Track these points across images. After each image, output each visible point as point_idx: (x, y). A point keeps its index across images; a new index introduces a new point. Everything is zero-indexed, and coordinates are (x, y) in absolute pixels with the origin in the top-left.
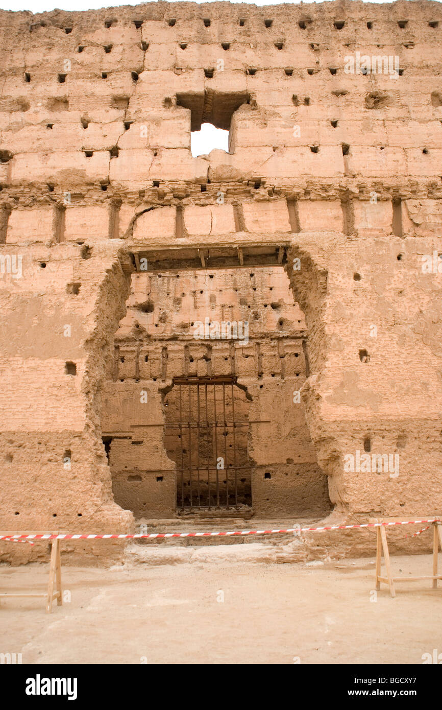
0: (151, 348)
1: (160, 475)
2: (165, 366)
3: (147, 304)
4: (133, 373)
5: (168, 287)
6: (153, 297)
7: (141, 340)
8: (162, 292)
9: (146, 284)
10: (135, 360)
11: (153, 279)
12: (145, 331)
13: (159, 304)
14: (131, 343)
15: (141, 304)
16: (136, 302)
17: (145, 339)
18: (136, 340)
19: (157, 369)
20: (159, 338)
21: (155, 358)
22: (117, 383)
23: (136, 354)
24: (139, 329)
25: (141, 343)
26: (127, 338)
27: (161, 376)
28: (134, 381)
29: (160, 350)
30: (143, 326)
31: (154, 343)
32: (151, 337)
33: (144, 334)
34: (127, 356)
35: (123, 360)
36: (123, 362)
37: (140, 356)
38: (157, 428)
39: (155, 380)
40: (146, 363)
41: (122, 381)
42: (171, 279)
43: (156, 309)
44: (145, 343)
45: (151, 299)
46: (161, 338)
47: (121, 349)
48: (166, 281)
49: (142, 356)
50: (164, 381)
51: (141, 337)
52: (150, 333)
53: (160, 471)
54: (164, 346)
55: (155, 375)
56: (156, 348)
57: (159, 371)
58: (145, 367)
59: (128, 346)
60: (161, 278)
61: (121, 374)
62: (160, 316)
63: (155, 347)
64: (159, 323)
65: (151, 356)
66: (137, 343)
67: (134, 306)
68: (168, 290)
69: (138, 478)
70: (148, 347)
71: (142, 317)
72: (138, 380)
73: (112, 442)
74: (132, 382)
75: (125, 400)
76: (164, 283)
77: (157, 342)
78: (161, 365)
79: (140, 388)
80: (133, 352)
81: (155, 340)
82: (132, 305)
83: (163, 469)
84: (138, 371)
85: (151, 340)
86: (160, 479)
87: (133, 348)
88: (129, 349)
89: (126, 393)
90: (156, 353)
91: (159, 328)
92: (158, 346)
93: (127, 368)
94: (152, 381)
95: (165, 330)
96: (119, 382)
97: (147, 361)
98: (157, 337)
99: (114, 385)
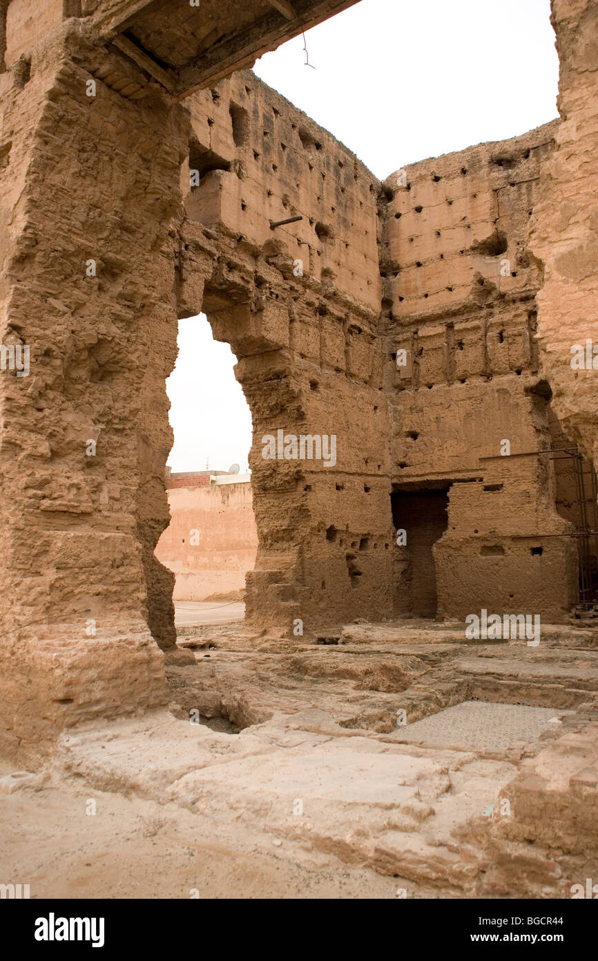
0: (507, 317)
1: (536, 545)
2: (534, 346)
3: (495, 240)
4: (480, 367)
5: (529, 201)
6: (504, 225)
7: (490, 306)
8: (518, 211)
9: (488, 205)
10: (481, 343)
11: (501, 193)
12: (494, 288)
13: (515, 236)
14: (473, 314)
15: (484, 243)
16: (475, 241)
17: (496, 303)
18: (481, 308)
19: (519, 352)
20: (519, 296)
21: (516, 332)
22: (453, 387)
23: (482, 332)
24: (484, 287)
25: (490, 310)
26: (465, 307)
27: (530, 364)
28: (481, 379)
29: (524, 318)
30: (491, 280)
31: (512, 306)
32: (506, 298)
33: (494, 294)
34: (469, 338)
35: (461, 345)
36: (462, 349)
37: (488, 334)
38: (526, 460)
39: (519, 373)
40: (500, 345)
41: (463, 381)
42: (534, 184)
43: (511, 246)
44: (496, 310)
45: (500, 229)
46: (524, 295)
47: (457, 327)
48: (524, 191)
49: (493, 333)
50: (535, 373)
51: (490, 300)
52: (502, 289)
53: (536, 538)
54: (530, 308)
55: (518, 364)
56: (516, 316)
57: (524, 355)
58: (500, 353)
59: (467, 320)
60: (515, 188)
61: (459, 371)
62: (519, 255)
63: (513, 313)
64: (518, 269)
65: (509, 331)
66: (484, 312)
67: (473, 249)
68: (529, 205)
69: (498, 549)
70: (501, 316)
71: (487, 264)
72: (488, 375)
73: (451, 489)
74: (478, 382)
75: (468, 415)
76: (520, 195)
77: (518, 304)
78: (528, 345)
79: (493, 390)
80: (476, 328)
81: (514, 302)
82: (468, 248)
83: (541, 533)
84: (487, 361)
85: (507, 303)
86: (537, 551)
87: (476, 323)
88: (469, 325)
89: (468, 402)
90: (516, 324)
91: (518, 278)
92: (519, 312)
93: (468, 359)
94: (512, 376)
95: (529, 280)
96: (458, 385)
97: (502, 340)
98: (515, 296)
99: (448, 392)
